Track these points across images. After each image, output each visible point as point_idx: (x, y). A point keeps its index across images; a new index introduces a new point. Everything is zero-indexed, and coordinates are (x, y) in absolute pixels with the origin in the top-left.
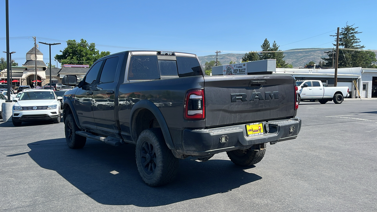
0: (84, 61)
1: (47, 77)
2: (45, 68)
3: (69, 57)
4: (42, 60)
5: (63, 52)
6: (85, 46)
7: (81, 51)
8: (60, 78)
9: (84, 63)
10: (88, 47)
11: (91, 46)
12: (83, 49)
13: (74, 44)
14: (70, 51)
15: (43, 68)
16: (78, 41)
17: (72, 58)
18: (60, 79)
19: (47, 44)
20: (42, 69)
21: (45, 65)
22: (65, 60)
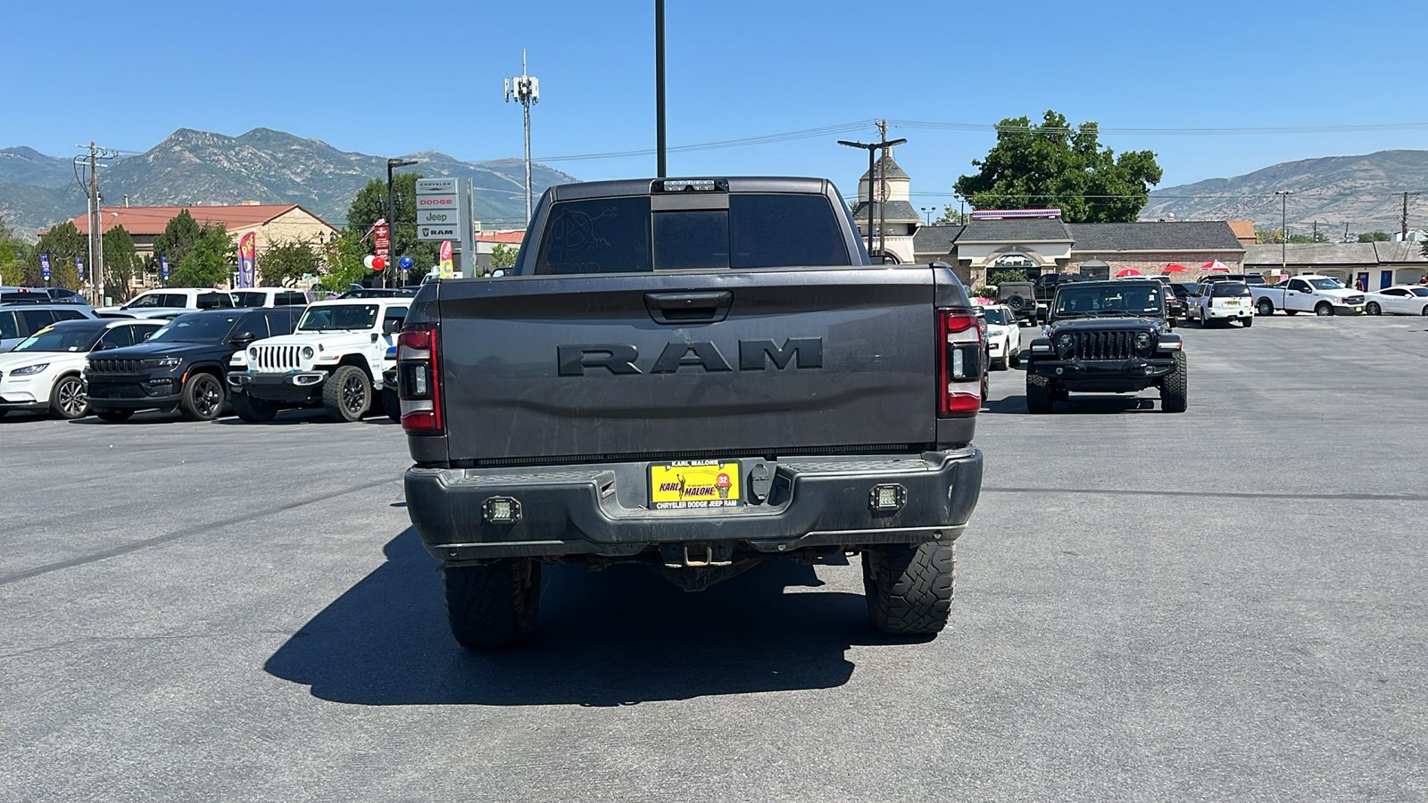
0: (1052, 192)
1: (917, 259)
2: (914, 224)
3: (1002, 183)
4: (906, 198)
5: (984, 165)
6: (1061, 137)
7: (1042, 157)
8: (959, 258)
9: (1051, 200)
10: (1072, 139)
11: (1080, 135)
12: (1049, 148)
13: (1019, 135)
14: (1007, 159)
15: (906, 227)
16: (1036, 122)
17: (1010, 185)
18: (958, 264)
19: (864, 146)
20: (905, 232)
21: (914, 215)
22: (986, 195)
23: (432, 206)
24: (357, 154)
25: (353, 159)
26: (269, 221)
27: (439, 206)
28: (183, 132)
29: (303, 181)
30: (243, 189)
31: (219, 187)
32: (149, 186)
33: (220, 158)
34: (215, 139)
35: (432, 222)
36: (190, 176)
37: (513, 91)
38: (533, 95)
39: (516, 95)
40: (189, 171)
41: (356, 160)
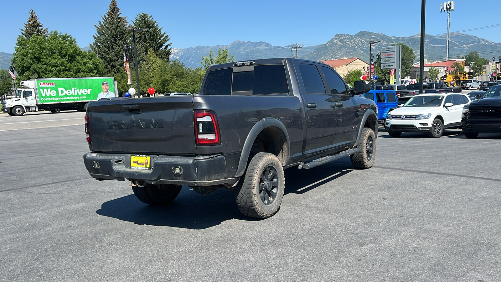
23: (387, 57)
24: (394, 37)
25: (393, 39)
26: (348, 64)
27: (389, 56)
28: (338, 35)
29: (375, 48)
30: (355, 52)
31: (348, 52)
32: (327, 54)
33: (349, 43)
34: (347, 36)
35: (386, 62)
36: (339, 50)
37: (443, 8)
38: (452, 8)
39: (445, 9)
40: (339, 48)
41: (394, 39)
